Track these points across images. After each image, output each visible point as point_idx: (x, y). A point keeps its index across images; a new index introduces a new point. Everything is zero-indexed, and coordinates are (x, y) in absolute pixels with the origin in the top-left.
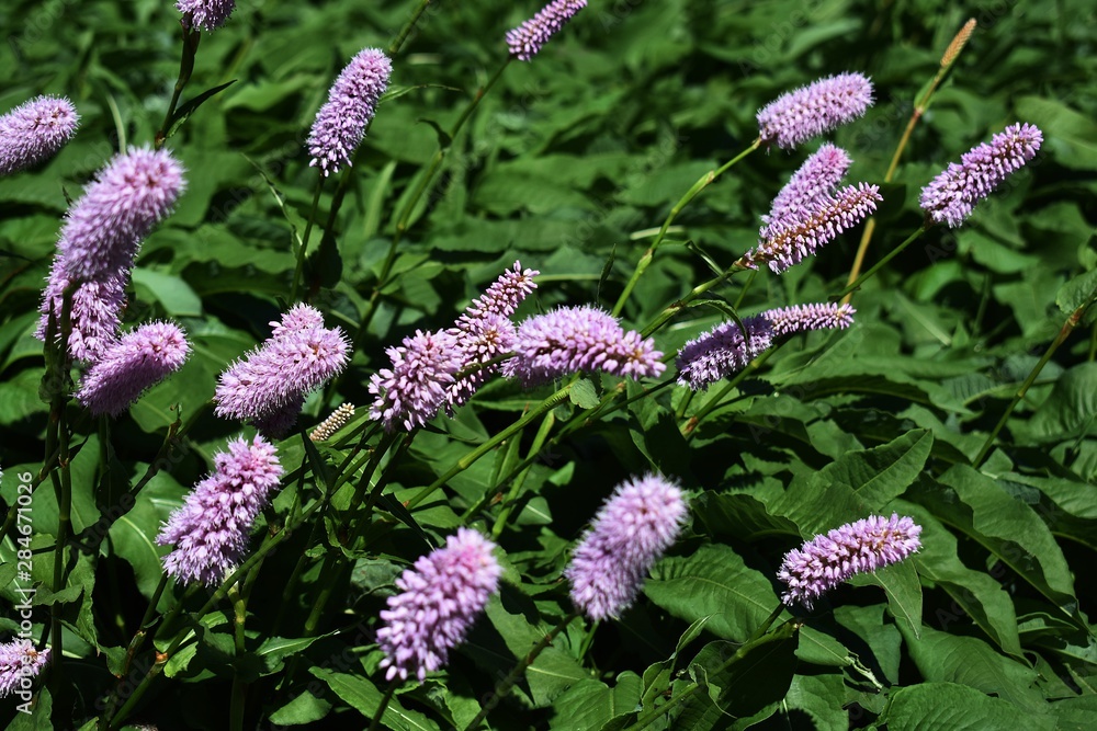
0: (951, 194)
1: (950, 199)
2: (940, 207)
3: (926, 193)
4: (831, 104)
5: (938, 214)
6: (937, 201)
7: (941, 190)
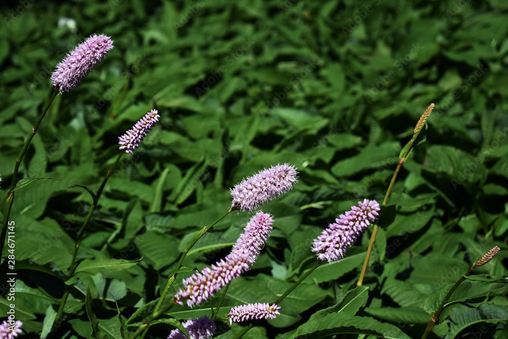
0: (327, 244)
1: (327, 247)
2: (323, 251)
3: (316, 243)
4: (269, 185)
5: (321, 256)
6: (320, 248)
7: (324, 241)
